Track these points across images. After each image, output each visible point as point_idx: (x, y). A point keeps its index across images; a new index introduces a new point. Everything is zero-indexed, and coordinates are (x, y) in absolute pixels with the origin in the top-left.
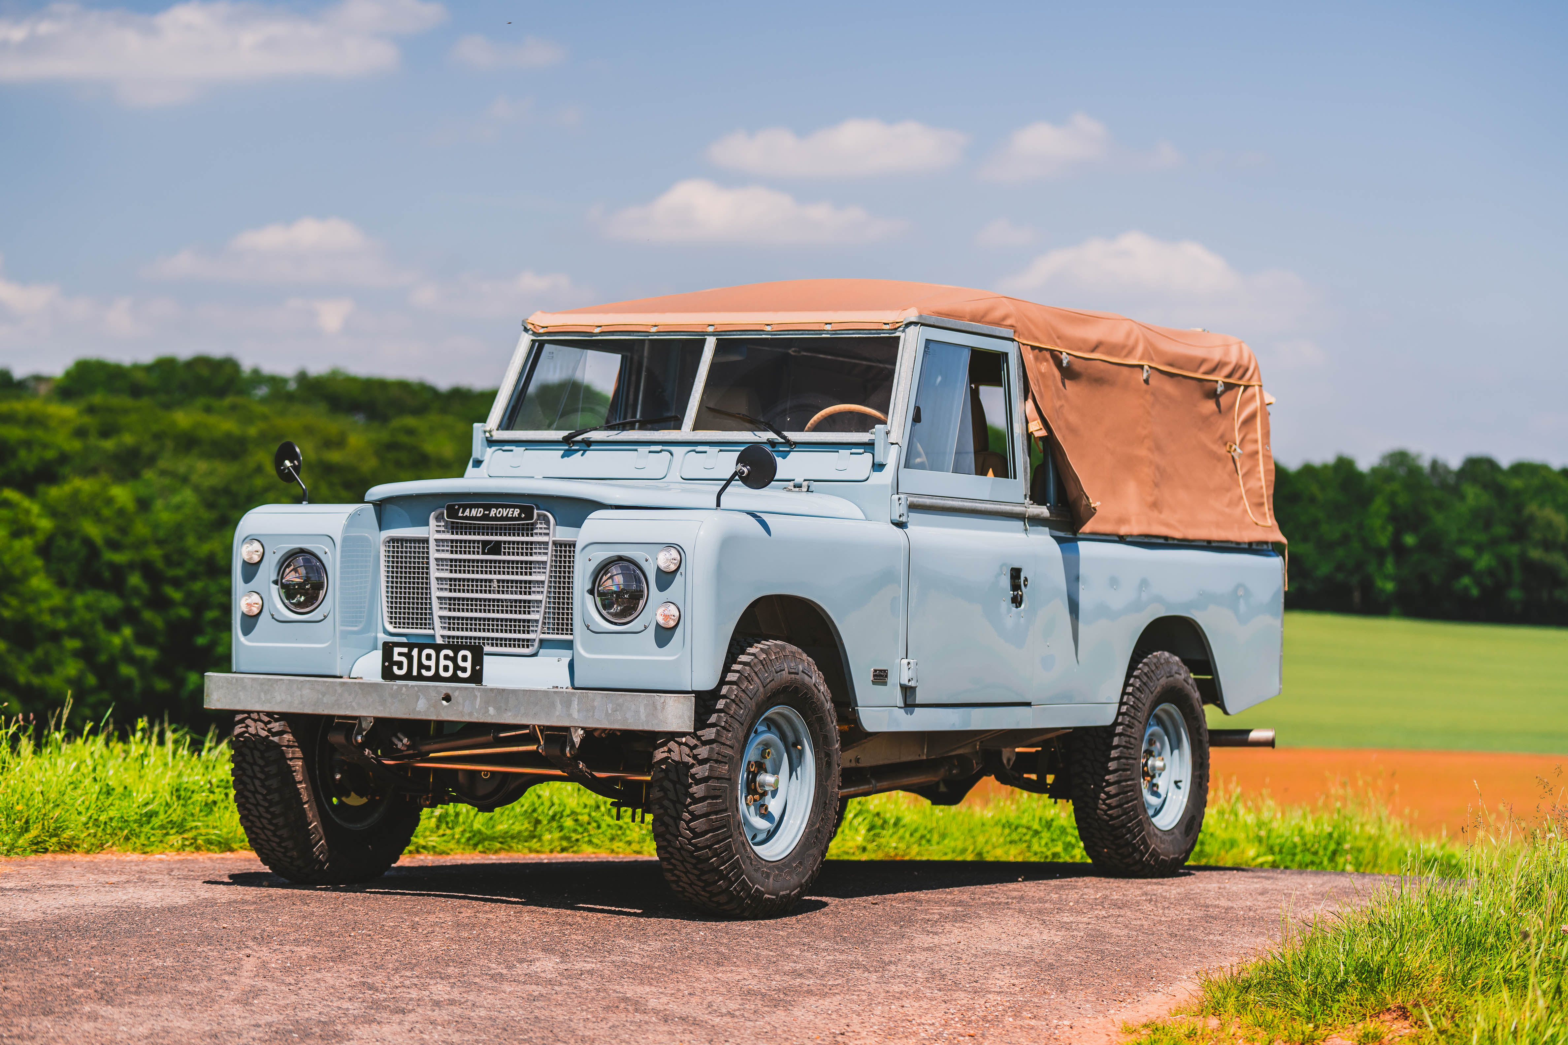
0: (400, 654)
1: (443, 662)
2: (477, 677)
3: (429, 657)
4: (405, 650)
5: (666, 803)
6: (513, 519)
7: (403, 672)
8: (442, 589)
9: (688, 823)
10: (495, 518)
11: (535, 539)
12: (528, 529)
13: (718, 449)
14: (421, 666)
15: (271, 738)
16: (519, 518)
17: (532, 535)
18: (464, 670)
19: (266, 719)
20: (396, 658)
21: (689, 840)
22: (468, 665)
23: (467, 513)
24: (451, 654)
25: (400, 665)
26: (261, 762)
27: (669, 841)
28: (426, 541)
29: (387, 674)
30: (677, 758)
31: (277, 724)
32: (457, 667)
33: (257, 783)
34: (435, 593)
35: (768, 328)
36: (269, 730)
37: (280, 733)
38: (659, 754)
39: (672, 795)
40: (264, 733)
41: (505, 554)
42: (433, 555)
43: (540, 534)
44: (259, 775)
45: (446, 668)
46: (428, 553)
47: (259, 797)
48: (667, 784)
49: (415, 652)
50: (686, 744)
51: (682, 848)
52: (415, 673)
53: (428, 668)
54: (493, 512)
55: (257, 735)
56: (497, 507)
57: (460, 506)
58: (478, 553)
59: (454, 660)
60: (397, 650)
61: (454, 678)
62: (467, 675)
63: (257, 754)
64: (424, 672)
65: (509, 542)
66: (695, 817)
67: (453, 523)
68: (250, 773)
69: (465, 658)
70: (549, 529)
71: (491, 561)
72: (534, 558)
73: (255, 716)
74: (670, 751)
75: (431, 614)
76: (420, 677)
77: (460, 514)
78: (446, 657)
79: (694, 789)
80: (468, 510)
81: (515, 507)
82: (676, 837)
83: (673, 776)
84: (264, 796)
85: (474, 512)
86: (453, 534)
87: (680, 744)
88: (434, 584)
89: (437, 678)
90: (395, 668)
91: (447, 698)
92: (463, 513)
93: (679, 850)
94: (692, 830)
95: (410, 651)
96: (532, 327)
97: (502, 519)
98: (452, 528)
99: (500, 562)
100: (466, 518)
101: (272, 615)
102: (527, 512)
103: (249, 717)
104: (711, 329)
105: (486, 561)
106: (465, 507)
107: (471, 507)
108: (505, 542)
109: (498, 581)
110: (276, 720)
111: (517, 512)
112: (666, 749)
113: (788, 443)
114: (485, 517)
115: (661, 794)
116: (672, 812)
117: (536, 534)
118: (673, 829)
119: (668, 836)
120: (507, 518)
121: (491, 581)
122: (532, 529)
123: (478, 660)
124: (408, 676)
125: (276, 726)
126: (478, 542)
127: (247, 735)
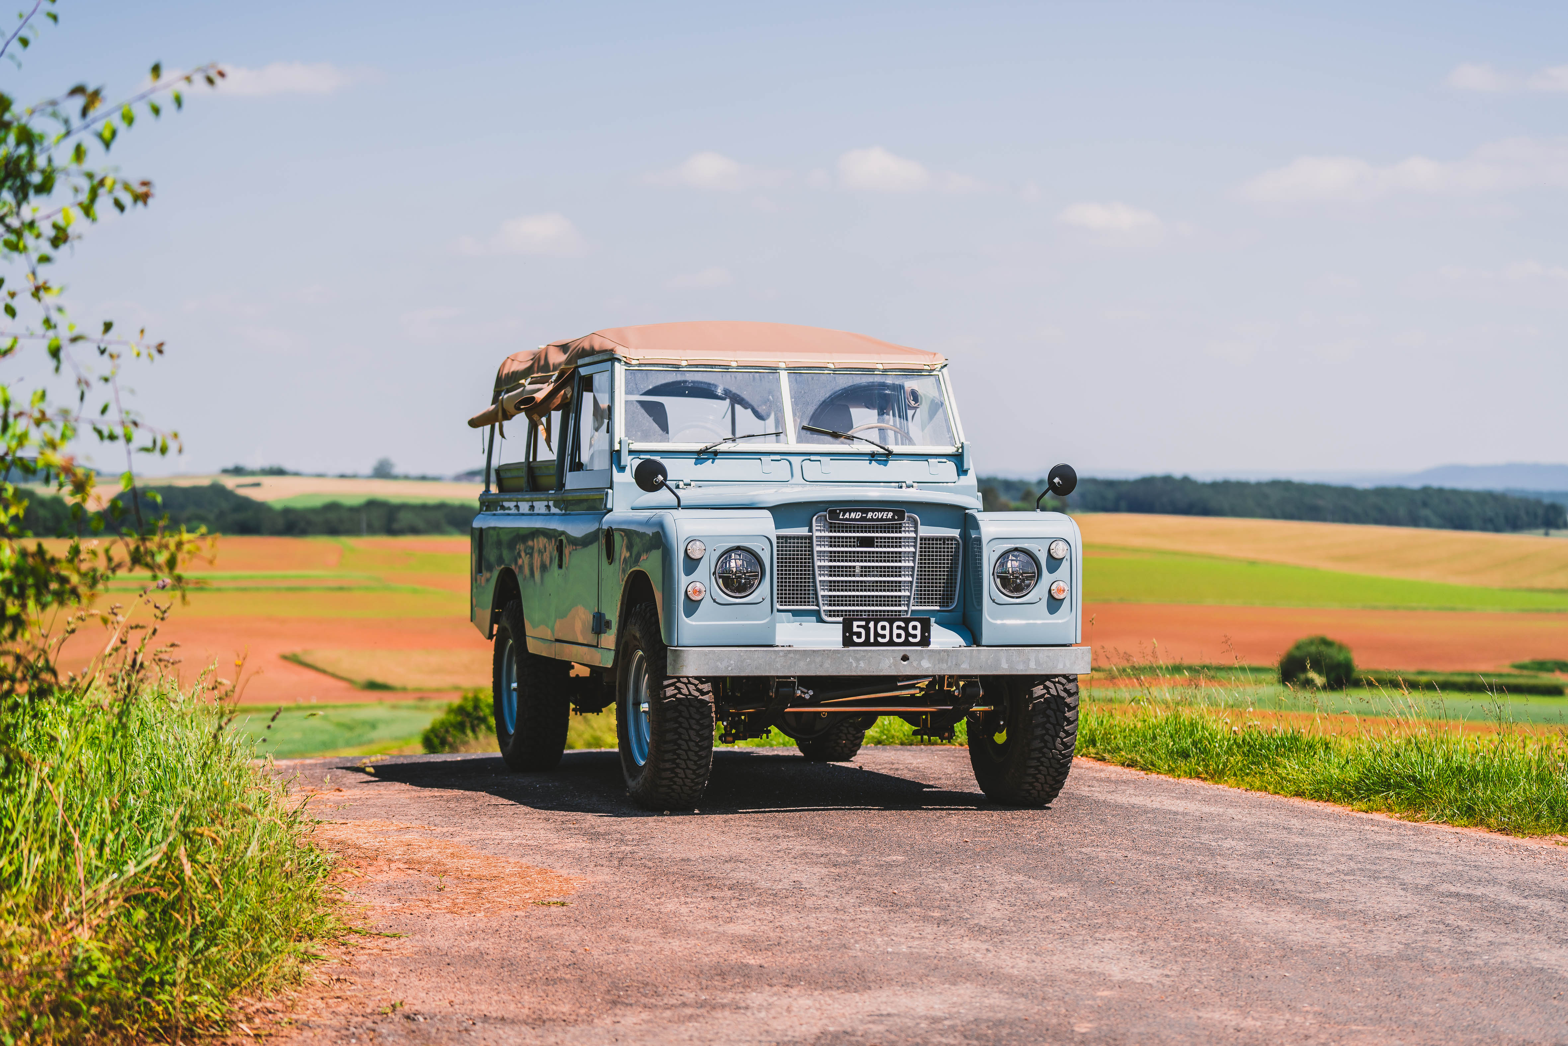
0: (858, 626)
1: (896, 631)
2: (925, 641)
3: (883, 628)
4: (863, 623)
5: (1048, 726)
6: (887, 520)
7: (862, 640)
8: (824, 575)
9: (1062, 739)
10: (872, 520)
11: (903, 535)
12: (896, 528)
13: (828, 458)
14: (877, 634)
15: (700, 697)
16: (893, 519)
17: (900, 532)
18: (915, 636)
19: (697, 682)
20: (855, 629)
21: (1060, 752)
22: (918, 632)
23: (847, 516)
24: (903, 625)
25: (859, 635)
26: (697, 717)
27: (1044, 754)
28: (811, 538)
29: (848, 641)
30: (1055, 694)
31: (706, 685)
32: (908, 634)
33: (692, 733)
34: (819, 578)
35: (832, 366)
36: (698, 690)
37: (707, 693)
38: (1038, 691)
39: (1053, 720)
40: (696, 694)
41: (877, 546)
42: (817, 549)
43: (908, 531)
44: (695, 727)
45: (899, 636)
46: (812, 547)
47: (691, 744)
48: (1049, 712)
49: (872, 625)
50: (1059, 682)
51: (1053, 758)
52: (872, 640)
53: (884, 636)
54: (870, 515)
55: (690, 694)
56: (873, 511)
57: (841, 510)
58: (854, 546)
59: (905, 629)
60: (855, 624)
61: (906, 643)
62: (917, 640)
63: (693, 710)
64: (880, 639)
65: (881, 538)
66: (1068, 734)
67: (831, 523)
68: (686, 725)
69: (915, 628)
70: (916, 527)
71: (866, 552)
72: (903, 549)
73: (685, 680)
74: (1046, 688)
75: (816, 594)
76: (877, 644)
77: (841, 517)
78: (899, 627)
79: (1067, 714)
80: (848, 514)
81: (889, 511)
82: (1051, 750)
83: (1053, 706)
84: (697, 743)
85: (853, 515)
86: (831, 531)
87: (1054, 683)
88: (817, 572)
89: (891, 643)
90: (855, 638)
91: (905, 658)
92: (843, 515)
93: (1049, 759)
94: (1063, 743)
95: (868, 623)
96: (624, 359)
97: (878, 520)
98: (831, 527)
99: (873, 552)
100: (846, 520)
101: (714, 601)
102: (900, 515)
103: (679, 681)
104: (783, 365)
105: (862, 552)
106: (845, 512)
107: (850, 511)
108: (877, 538)
109: (862, 567)
110: (702, 683)
111: (890, 515)
112: (1041, 687)
113: (889, 454)
114: (863, 519)
115: (1045, 719)
116: (1052, 732)
117: (905, 531)
118: (1050, 745)
119: (1045, 750)
120: (882, 520)
121: (854, 567)
122: (900, 528)
123: (926, 628)
124: (867, 643)
125: (706, 687)
126: (854, 538)
127: (679, 696)
